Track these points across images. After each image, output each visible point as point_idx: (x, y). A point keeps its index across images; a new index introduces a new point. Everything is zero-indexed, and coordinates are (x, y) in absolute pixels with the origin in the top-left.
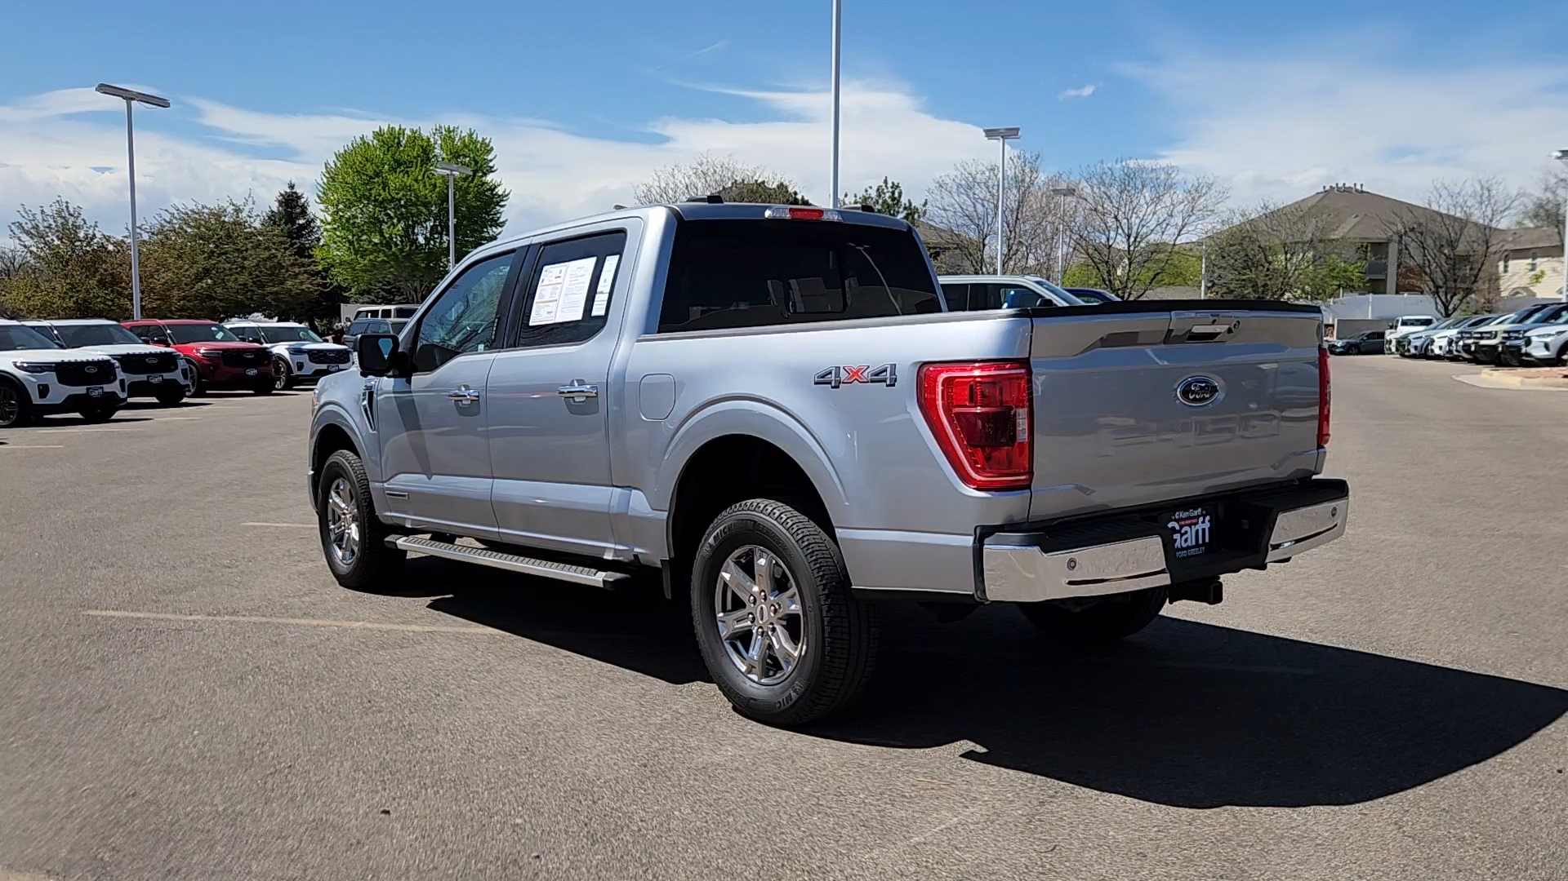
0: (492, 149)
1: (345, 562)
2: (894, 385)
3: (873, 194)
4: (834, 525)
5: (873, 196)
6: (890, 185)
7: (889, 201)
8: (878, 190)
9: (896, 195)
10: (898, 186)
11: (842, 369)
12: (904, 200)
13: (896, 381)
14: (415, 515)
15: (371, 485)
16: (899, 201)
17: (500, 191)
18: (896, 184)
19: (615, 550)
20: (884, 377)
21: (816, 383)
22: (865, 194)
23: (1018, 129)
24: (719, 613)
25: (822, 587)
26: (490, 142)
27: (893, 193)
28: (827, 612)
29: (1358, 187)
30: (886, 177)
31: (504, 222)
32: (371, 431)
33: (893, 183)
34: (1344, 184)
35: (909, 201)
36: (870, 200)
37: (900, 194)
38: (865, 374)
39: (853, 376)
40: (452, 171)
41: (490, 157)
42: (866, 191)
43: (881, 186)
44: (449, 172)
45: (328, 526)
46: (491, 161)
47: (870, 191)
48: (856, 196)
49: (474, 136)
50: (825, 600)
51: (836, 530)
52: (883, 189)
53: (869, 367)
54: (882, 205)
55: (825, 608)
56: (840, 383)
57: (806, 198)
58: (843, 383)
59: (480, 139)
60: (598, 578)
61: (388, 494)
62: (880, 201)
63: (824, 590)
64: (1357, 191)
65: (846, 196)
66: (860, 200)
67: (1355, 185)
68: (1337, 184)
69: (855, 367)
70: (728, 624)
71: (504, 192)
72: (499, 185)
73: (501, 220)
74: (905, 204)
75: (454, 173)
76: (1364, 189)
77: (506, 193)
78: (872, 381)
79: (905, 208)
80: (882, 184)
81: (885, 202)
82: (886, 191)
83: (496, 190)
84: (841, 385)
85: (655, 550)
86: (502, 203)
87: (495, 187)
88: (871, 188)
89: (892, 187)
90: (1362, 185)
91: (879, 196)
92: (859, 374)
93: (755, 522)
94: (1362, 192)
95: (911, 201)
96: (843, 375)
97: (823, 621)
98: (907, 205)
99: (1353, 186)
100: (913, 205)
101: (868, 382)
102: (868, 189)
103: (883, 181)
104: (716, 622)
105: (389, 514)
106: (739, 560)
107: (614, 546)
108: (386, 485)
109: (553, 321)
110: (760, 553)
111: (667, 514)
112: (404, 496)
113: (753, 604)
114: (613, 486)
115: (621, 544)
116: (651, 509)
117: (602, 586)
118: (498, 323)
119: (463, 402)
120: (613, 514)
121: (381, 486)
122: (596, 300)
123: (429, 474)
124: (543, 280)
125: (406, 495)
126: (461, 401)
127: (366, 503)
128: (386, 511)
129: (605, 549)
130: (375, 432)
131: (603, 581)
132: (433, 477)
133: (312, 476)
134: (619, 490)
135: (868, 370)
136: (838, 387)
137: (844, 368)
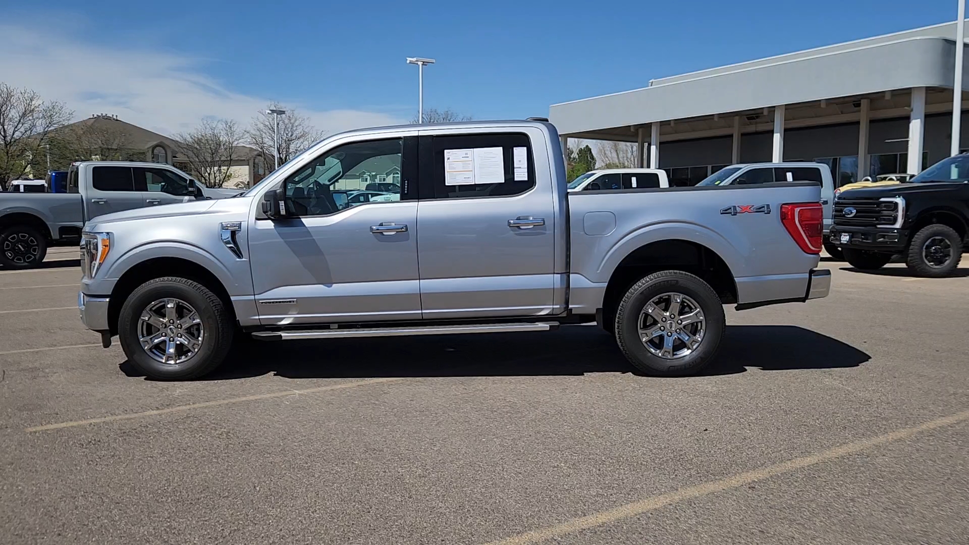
1: (171, 362)
2: (769, 213)
4: (734, 276)
13: (770, 211)
14: (298, 314)
15: (233, 298)
19: (553, 308)
20: (763, 209)
21: (721, 214)
24: (640, 330)
29: (115, 117)
32: (238, 260)
34: (106, 115)
38: (752, 209)
39: (744, 210)
51: (735, 279)
53: (753, 206)
56: (737, 213)
58: (739, 213)
60: (543, 326)
61: (262, 303)
64: (114, 119)
67: (113, 115)
68: (102, 114)
69: (745, 205)
70: (646, 335)
76: (118, 119)
78: (756, 212)
85: (590, 305)
90: (117, 116)
92: (748, 209)
94: (117, 120)
96: (738, 209)
99: (111, 116)
101: (753, 212)
104: (639, 335)
105: (257, 317)
106: (655, 301)
107: (552, 307)
108: (257, 297)
109: (473, 183)
110: (675, 296)
111: (607, 284)
112: (290, 302)
113: (664, 322)
114: (554, 273)
115: (556, 305)
116: (592, 283)
117: (548, 329)
118: (408, 183)
119: (385, 233)
120: (557, 289)
121: (252, 297)
122: (515, 171)
123: (329, 284)
124: (448, 159)
125: (293, 301)
126: (382, 233)
127: (219, 314)
128: (256, 316)
129: (542, 309)
130: (244, 259)
131: (550, 326)
132: (334, 285)
133: (109, 302)
134: (559, 275)
135: (753, 207)
136: (736, 215)
137: (738, 206)
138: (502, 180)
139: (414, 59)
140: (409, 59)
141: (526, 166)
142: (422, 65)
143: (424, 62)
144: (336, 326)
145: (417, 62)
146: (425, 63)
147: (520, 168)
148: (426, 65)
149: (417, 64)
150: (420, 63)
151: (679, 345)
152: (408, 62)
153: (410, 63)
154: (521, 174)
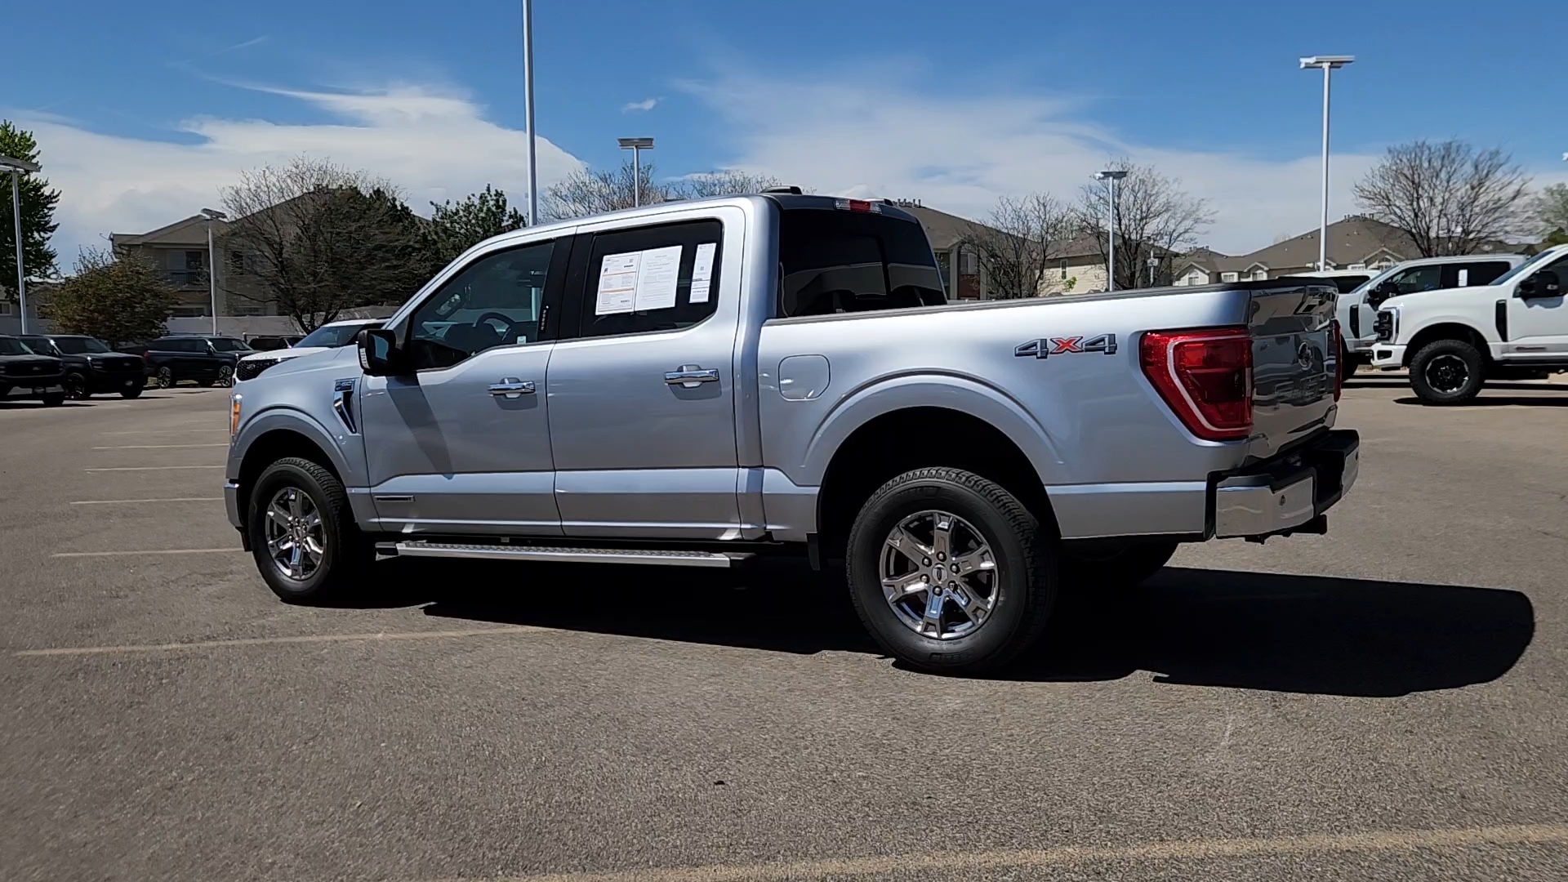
0: (34, 143)
1: (297, 577)
2: (1114, 353)
3: (477, 202)
4: (1044, 483)
5: (476, 203)
6: (493, 192)
7: (494, 209)
8: (481, 197)
9: (501, 203)
10: (501, 195)
11: (1048, 341)
12: (509, 209)
13: (1116, 348)
14: (418, 518)
15: (348, 490)
16: (504, 210)
17: (46, 191)
18: (500, 192)
19: (741, 529)
20: (1102, 345)
21: (1017, 355)
22: (468, 202)
23: (651, 140)
24: (883, 579)
25: (1023, 542)
26: (31, 136)
27: (497, 201)
28: (1031, 564)
29: (917, 203)
30: (489, 185)
31: (55, 227)
33: (496, 191)
34: (905, 200)
35: (514, 208)
36: (473, 207)
37: (504, 202)
38: (1079, 344)
39: (1062, 347)
40: (16, 167)
41: (31, 154)
42: (469, 198)
43: (484, 194)
44: (11, 168)
45: (267, 542)
46: (34, 157)
47: (473, 198)
48: (458, 204)
49: (11, 129)
50: (1029, 553)
51: (1046, 488)
52: (486, 197)
53: (1082, 338)
54: (486, 214)
55: (1028, 561)
56: (1047, 353)
57: (405, 205)
58: (1051, 353)
59: (18, 132)
60: (721, 559)
61: (378, 499)
62: (485, 209)
63: (1026, 544)
64: (915, 205)
65: (448, 203)
66: (463, 208)
67: (914, 200)
68: (899, 200)
69: (1066, 338)
70: (894, 588)
71: (53, 192)
72: (45, 185)
73: (51, 224)
74: (510, 212)
75: (18, 169)
76: (922, 205)
77: (55, 194)
78: (1087, 350)
79: (511, 217)
80: (485, 192)
81: (489, 209)
82: (489, 198)
83: (42, 190)
84: (1049, 356)
85: (797, 526)
86: (50, 206)
87: (41, 187)
88: (473, 195)
89: (496, 195)
90: (920, 201)
91: (483, 203)
92: (1071, 344)
93: (939, 488)
94: (920, 207)
95: (517, 209)
96: (1051, 346)
97: (1027, 573)
98: (513, 213)
99: (912, 201)
100: (519, 213)
101: (1082, 351)
102: (471, 197)
103: (486, 188)
104: (881, 587)
105: (376, 520)
106: (912, 526)
107: (738, 526)
108: (373, 490)
109: (632, 310)
110: (942, 517)
111: (818, 489)
112: (407, 499)
113: (928, 566)
114: (739, 467)
115: (746, 523)
116: (794, 486)
117: (728, 565)
118: (546, 314)
119: (509, 396)
120: (741, 494)
121: (366, 490)
122: (692, 287)
123: (449, 473)
124: (606, 270)
125: (410, 498)
126: (504, 394)
127: (337, 512)
128: (374, 517)
129: (725, 530)
130: (357, 434)
131: (731, 561)
132: (456, 476)
133: (238, 488)
134: (747, 470)
135: (1081, 341)
136: (1046, 357)
137: (1051, 340)
138: (670, 302)
139: (1312, 60)
140: (1304, 61)
141: (709, 278)
142: (1330, 67)
143: (1332, 63)
144: (507, 540)
145: (1320, 65)
146: (1335, 65)
147: (701, 280)
148: (1339, 67)
149: (1321, 67)
150: (1326, 66)
151: (952, 615)
152: (1303, 66)
153: (1306, 67)
154: (699, 293)
